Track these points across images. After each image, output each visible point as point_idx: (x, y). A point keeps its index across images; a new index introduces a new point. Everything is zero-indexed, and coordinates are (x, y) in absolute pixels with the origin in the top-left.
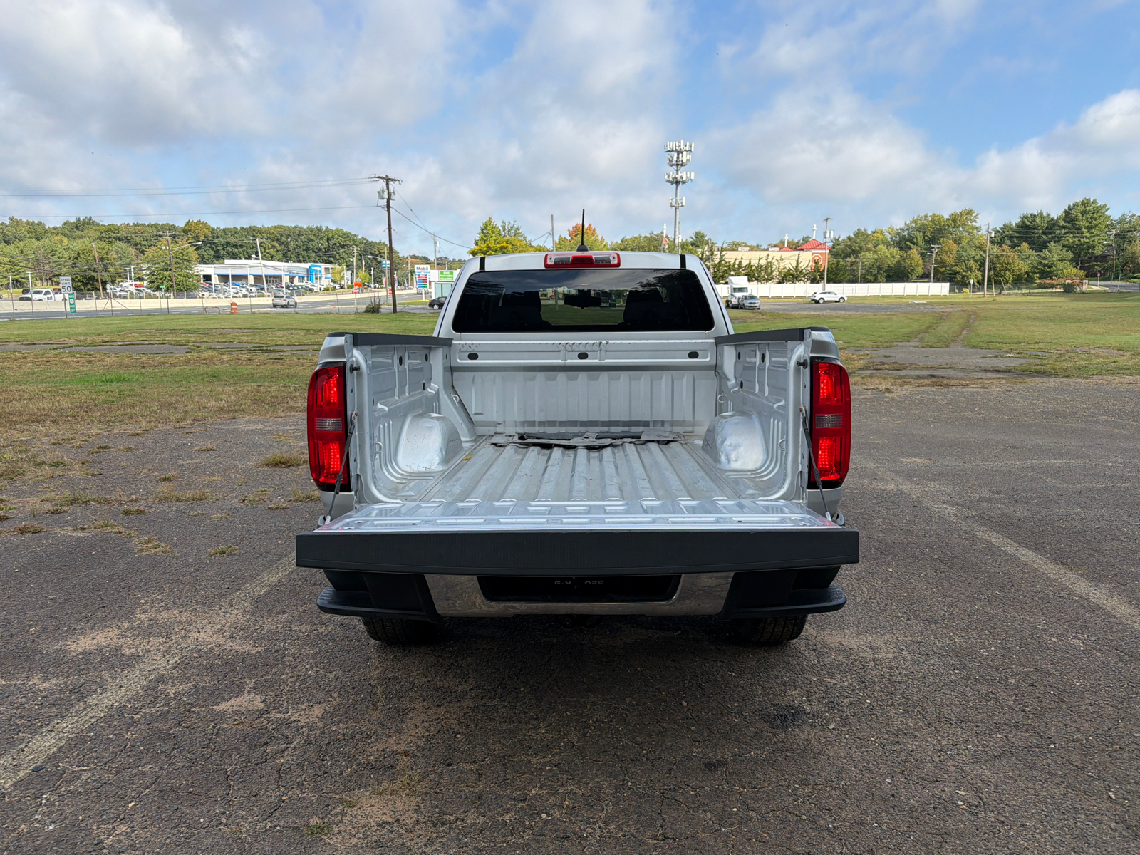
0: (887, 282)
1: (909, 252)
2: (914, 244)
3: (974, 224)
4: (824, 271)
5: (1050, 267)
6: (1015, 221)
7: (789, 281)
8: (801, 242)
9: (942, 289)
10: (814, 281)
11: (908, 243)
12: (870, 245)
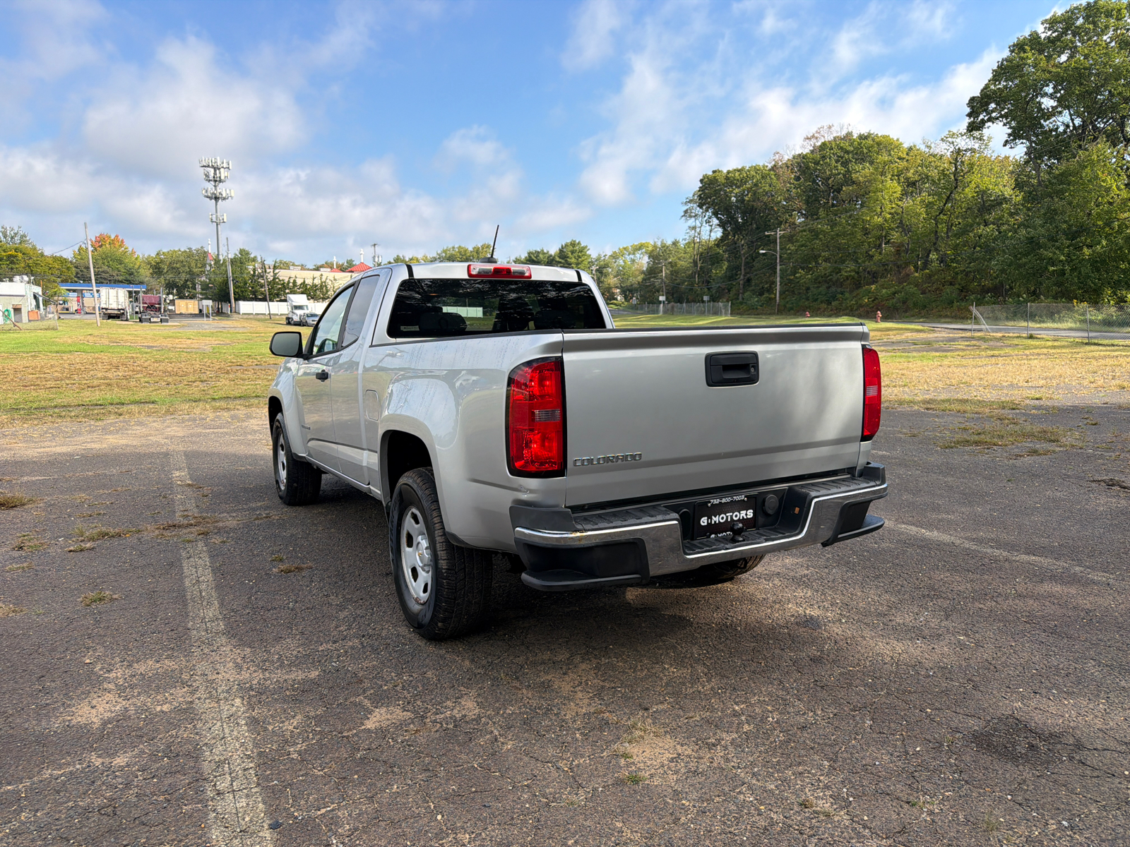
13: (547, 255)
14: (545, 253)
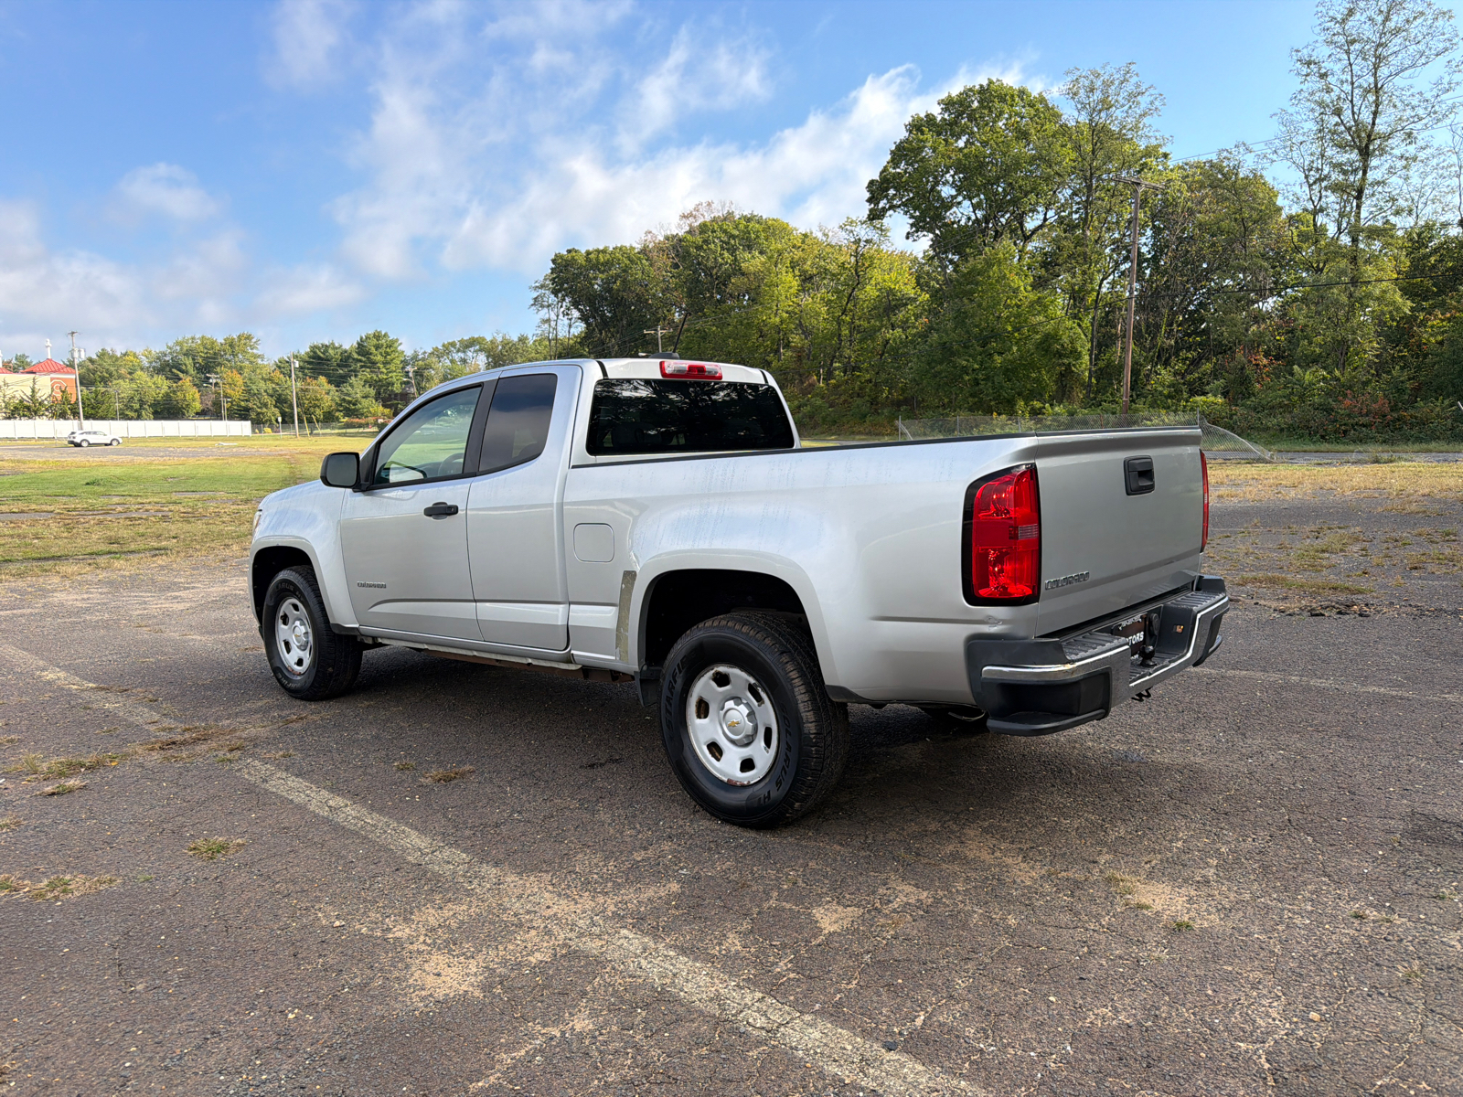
0: (155, 419)
1: (180, 383)
2: (183, 372)
3: (255, 351)
4: (77, 403)
5: (354, 404)
6: (304, 350)
7: (24, 416)
8: (14, 361)
9: (243, 427)
10: (63, 416)
11: (174, 370)
12: (123, 371)
13: (339, 351)
14: (336, 348)
